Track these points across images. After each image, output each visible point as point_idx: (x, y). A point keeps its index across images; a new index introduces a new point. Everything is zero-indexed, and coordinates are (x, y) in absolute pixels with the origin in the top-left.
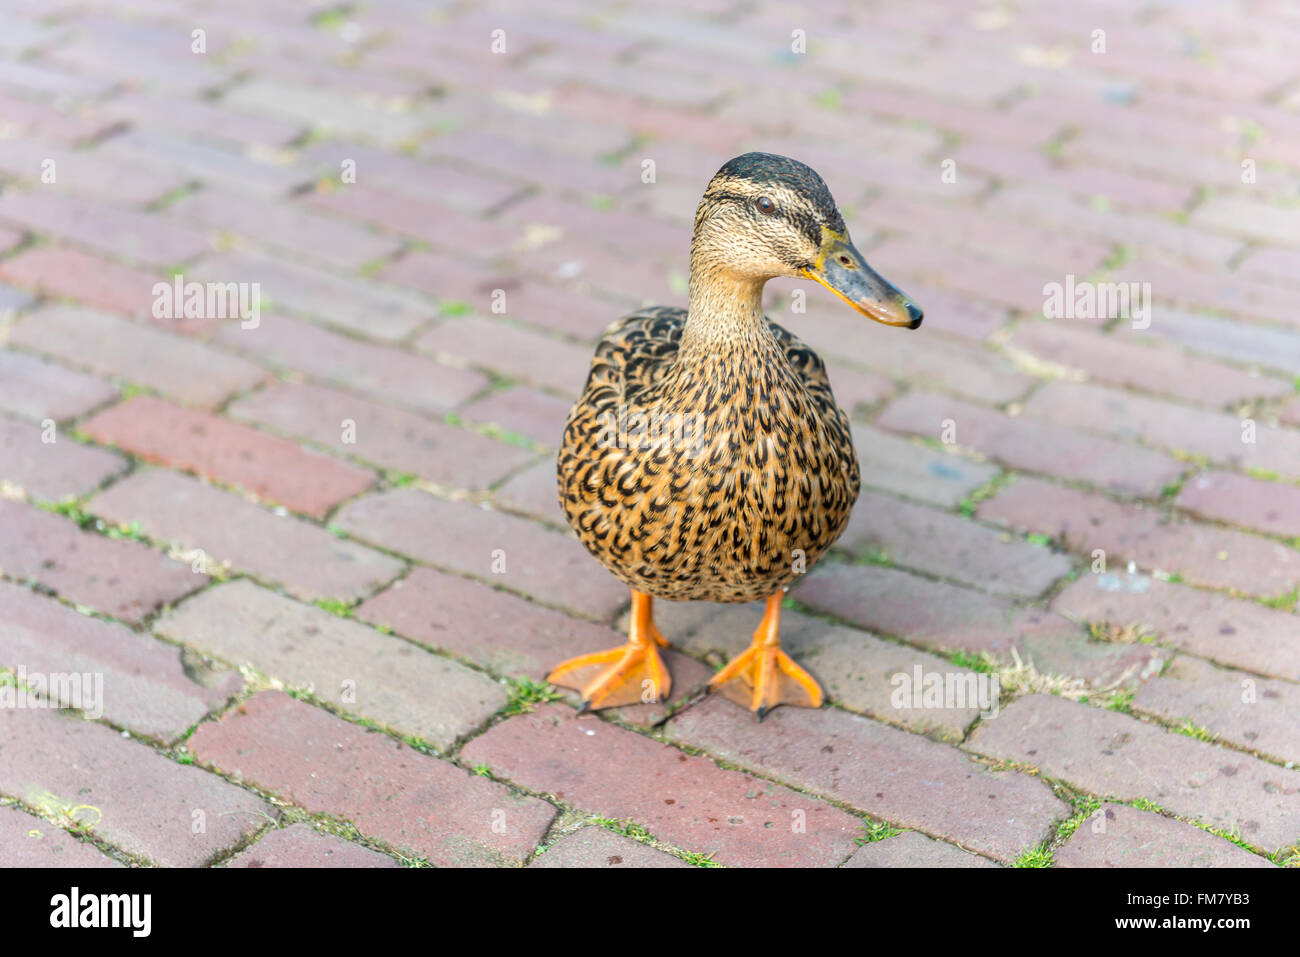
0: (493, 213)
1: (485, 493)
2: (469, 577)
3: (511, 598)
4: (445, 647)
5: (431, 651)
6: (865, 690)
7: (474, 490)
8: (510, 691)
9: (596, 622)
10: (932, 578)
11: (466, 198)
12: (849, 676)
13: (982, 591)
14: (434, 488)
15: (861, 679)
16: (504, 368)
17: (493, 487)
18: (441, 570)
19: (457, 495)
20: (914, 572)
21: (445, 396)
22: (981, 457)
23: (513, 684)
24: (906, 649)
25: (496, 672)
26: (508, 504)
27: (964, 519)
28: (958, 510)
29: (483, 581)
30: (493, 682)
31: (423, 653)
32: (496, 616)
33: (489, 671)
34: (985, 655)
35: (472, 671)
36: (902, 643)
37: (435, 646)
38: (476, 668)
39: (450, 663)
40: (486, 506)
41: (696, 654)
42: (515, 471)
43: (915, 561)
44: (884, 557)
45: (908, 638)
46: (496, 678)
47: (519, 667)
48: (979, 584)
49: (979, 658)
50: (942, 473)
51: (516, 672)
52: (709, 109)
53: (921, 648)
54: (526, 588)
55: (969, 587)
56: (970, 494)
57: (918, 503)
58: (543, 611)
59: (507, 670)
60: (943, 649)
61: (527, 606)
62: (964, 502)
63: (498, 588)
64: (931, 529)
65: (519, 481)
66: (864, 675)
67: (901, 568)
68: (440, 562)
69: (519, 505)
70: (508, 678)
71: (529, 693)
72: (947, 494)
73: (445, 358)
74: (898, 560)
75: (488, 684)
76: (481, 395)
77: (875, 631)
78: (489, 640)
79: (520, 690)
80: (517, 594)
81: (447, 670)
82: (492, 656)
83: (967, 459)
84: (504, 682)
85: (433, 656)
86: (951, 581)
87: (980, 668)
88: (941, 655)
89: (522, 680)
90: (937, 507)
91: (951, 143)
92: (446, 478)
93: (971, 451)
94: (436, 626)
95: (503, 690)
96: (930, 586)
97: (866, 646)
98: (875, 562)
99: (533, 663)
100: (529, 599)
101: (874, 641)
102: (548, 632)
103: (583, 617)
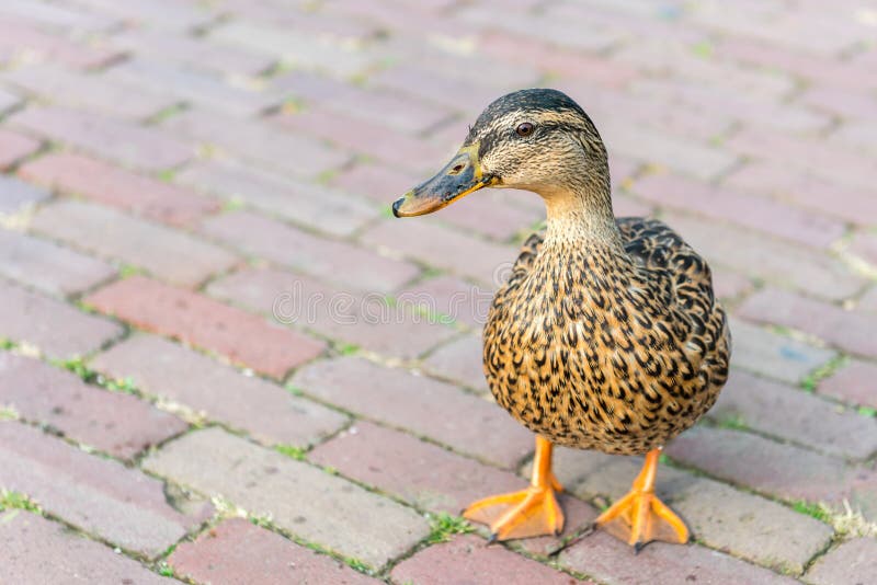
0: (426, 134)
1: (414, 361)
2: (400, 430)
3: (435, 448)
4: (380, 486)
5: (368, 489)
6: (722, 530)
7: (406, 359)
8: (433, 524)
9: (503, 470)
10: (779, 440)
11: (404, 121)
12: (710, 519)
13: (820, 452)
14: (373, 357)
15: (720, 522)
16: (432, 261)
17: (422, 357)
18: (379, 424)
19: (393, 363)
20: (765, 436)
21: (384, 283)
22: (821, 343)
23: (435, 518)
24: (757, 498)
25: (421, 508)
26: (433, 371)
27: (807, 393)
28: (802, 386)
29: (412, 433)
30: (420, 517)
31: (363, 491)
32: (422, 462)
33: (415, 507)
34: (822, 505)
35: (402, 507)
36: (754, 493)
37: (372, 486)
38: (405, 504)
39: (384, 499)
40: (416, 373)
41: (585, 498)
42: (440, 344)
43: (764, 426)
44: (741, 422)
45: (759, 489)
46: (421, 513)
47: (441, 505)
48: (818, 446)
49: (817, 507)
50: (789, 355)
51: (438, 509)
52: (605, 54)
53: (770, 498)
54: (448, 440)
55: (810, 448)
56: (812, 372)
57: (769, 379)
58: (461, 459)
59: (431, 506)
60: (787, 499)
61: (448, 455)
62: (807, 379)
63: (424, 439)
64: (779, 402)
65: (442, 352)
66: (722, 519)
67: (753, 432)
68: (377, 417)
69: (443, 372)
70: (431, 513)
71: (448, 526)
72: (794, 373)
73: (384, 251)
74: (752, 424)
75: (414, 517)
76: (414, 282)
77: (732, 483)
78: (416, 482)
79: (441, 523)
80: (440, 445)
81: (381, 505)
82: (418, 494)
83: (810, 345)
84: (427, 516)
85: (369, 494)
86: (795, 444)
87: (818, 515)
88: (785, 504)
89: (443, 515)
90: (785, 383)
91: (802, 85)
92: (383, 349)
93: (813, 338)
94: (373, 469)
95: (426, 522)
96: (778, 447)
97: (725, 495)
98: (733, 426)
99: (451, 501)
100: (450, 449)
101: (731, 491)
102: (464, 476)
103: (492, 465)
